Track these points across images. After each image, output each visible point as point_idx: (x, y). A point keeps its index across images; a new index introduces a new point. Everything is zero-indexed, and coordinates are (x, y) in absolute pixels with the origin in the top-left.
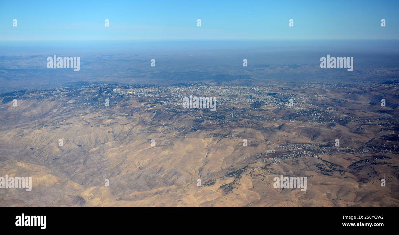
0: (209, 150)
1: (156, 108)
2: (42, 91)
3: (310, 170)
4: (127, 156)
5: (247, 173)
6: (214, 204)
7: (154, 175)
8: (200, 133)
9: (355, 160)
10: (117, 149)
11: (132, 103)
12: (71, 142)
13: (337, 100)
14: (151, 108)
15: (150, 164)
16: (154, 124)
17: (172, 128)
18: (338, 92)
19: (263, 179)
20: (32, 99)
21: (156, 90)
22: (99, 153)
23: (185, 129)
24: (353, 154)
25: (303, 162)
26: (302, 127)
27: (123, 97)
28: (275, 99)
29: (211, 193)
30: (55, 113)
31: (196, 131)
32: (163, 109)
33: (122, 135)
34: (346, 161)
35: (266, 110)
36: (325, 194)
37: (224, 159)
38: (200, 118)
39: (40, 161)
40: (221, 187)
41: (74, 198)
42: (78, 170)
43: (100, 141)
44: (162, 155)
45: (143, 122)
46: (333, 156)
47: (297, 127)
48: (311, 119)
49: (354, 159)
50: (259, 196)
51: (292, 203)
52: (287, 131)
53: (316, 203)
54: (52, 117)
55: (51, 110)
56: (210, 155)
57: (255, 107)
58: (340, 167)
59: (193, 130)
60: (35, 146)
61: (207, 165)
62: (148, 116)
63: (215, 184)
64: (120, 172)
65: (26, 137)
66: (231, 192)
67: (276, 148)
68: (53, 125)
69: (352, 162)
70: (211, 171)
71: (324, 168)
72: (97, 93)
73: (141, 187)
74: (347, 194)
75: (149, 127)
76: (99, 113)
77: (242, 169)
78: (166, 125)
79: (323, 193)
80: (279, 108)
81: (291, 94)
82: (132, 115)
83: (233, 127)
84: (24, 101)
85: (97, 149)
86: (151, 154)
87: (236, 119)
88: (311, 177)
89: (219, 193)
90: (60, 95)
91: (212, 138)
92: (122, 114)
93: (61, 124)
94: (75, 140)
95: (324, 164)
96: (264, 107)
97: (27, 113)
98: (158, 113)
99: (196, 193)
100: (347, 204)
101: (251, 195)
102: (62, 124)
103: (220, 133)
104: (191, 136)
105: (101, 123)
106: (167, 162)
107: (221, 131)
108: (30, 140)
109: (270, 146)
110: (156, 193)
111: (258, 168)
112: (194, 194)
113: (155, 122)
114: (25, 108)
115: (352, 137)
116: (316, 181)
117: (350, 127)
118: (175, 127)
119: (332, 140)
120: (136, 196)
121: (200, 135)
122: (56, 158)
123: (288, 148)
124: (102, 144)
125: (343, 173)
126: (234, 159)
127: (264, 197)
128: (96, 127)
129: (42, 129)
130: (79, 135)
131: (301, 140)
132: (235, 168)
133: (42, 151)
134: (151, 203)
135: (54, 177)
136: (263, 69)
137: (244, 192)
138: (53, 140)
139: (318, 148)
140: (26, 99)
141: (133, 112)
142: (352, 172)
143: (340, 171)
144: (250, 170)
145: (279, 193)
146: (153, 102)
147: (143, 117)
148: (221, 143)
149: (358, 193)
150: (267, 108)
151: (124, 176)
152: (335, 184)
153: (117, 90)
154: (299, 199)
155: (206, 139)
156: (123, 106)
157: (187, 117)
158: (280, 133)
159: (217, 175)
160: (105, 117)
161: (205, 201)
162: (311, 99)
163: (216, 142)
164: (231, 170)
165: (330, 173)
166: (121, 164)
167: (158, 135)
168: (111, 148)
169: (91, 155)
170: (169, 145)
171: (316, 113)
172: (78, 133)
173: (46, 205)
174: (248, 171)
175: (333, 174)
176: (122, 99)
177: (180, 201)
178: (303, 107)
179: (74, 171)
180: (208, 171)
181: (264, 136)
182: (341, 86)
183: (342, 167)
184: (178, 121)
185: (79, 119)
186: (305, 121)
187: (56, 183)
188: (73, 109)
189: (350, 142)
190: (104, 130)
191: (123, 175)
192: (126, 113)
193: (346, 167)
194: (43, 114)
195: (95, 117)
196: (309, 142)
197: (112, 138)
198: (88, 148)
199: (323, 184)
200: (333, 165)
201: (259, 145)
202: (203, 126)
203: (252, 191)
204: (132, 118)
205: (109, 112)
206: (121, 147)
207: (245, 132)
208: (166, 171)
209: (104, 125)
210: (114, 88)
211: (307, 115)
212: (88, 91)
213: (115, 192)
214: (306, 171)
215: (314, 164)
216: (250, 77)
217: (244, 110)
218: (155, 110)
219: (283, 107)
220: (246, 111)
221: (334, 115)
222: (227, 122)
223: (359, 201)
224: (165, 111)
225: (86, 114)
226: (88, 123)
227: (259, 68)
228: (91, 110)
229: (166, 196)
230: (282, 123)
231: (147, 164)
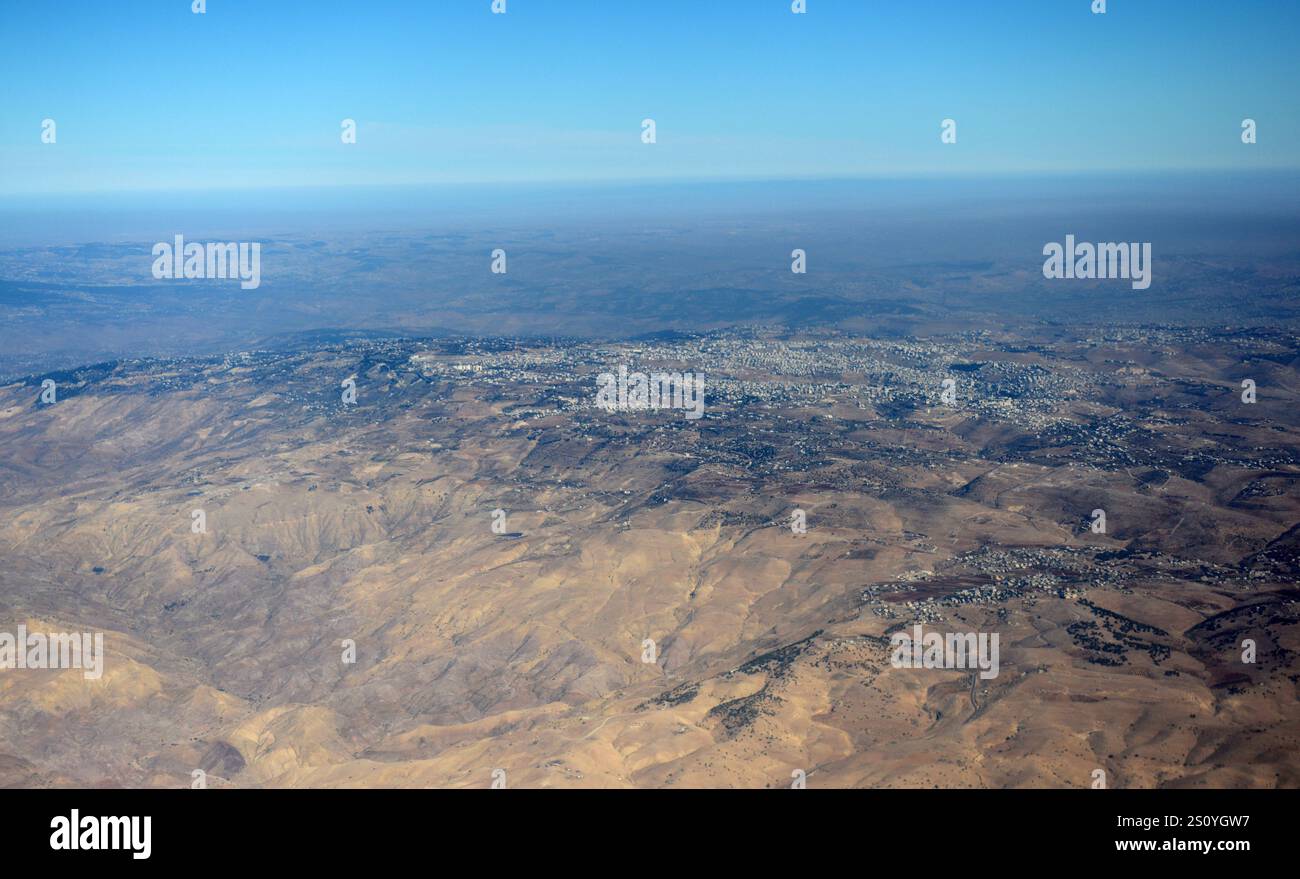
0: (704, 574)
1: (541, 423)
2: (170, 366)
3: (1044, 646)
4: (416, 596)
5: (813, 659)
6: (676, 773)
7: (502, 663)
8: (677, 509)
9: (1214, 607)
10: (388, 568)
11: (461, 405)
12: (233, 544)
13: (1193, 386)
14: (523, 423)
15: (491, 622)
16: (528, 480)
17: (587, 495)
18: (1206, 357)
19: (868, 680)
20: (135, 393)
21: (556, 356)
22: (326, 584)
23: (630, 498)
24: (1209, 583)
25: (1024, 614)
26: (1048, 488)
27: (433, 385)
28: (976, 386)
29: (675, 733)
30: (203, 442)
31: (666, 505)
32: (564, 427)
33: (414, 517)
34: (1182, 610)
35: (929, 427)
36: (1083, 737)
37: (751, 603)
38: (688, 455)
39: (120, 613)
40: (714, 711)
41: (205, 748)
42: (242, 646)
43: (335, 540)
44: (537, 593)
45: (492, 474)
46: (1136, 594)
47: (1027, 488)
48: (1079, 459)
49: (1213, 602)
50: (849, 743)
51: (955, 771)
52: (989, 503)
53: (1046, 769)
54: (190, 457)
55: (190, 432)
56: (707, 590)
57: (894, 414)
58: (1157, 632)
59: (657, 501)
60: (112, 559)
61: (690, 625)
62: (510, 452)
63: (695, 699)
64: (383, 654)
65: (81, 529)
66: (745, 730)
67: (940, 564)
68: (177, 486)
69: (1203, 614)
70: (701, 648)
71: (1097, 636)
72: (351, 369)
73: (445, 708)
74: (1162, 734)
75: (507, 489)
76: (344, 441)
77: (799, 643)
78: (567, 483)
79: (1078, 732)
80: (977, 416)
81: (1033, 367)
82: (454, 448)
83: (794, 490)
84: (106, 400)
85: (322, 569)
86: (499, 588)
87: (812, 460)
88: (1041, 671)
89: (706, 731)
90: (228, 379)
91: (718, 529)
92: (421, 445)
93: (206, 483)
94: (249, 540)
95: (1100, 621)
96: (923, 415)
97: (109, 443)
98: (546, 438)
99: (621, 732)
100: (1160, 775)
101: (819, 740)
102: (211, 483)
103: (748, 512)
104: (643, 522)
105: (345, 478)
106: (550, 615)
107: (751, 505)
108: (96, 537)
109: (918, 558)
110: (494, 729)
111: (854, 638)
112: (615, 737)
113: (532, 472)
114: (106, 423)
115: (1218, 522)
116: (1056, 688)
117: (1220, 486)
118: (600, 488)
119: (1146, 533)
120: (422, 740)
121: (678, 519)
122: (174, 604)
123: (979, 564)
124: (342, 550)
125: (1162, 656)
126: (789, 604)
127: (865, 746)
128: (326, 490)
129: (138, 500)
130: (264, 521)
131: (1032, 535)
132: (782, 639)
133: (131, 580)
134: (460, 770)
135: (152, 671)
136: (968, 278)
137: (796, 728)
138: (171, 539)
139: (1090, 565)
140: (113, 395)
141: (460, 438)
142: (1197, 652)
143: (1154, 649)
144: (827, 646)
145: (922, 729)
146: (533, 402)
147: (493, 454)
148: (748, 548)
149: (1203, 732)
150: (934, 419)
151: (395, 670)
152: (1123, 700)
153: (424, 358)
154: (988, 754)
155: (696, 532)
156: (428, 416)
157: (644, 454)
158: (962, 509)
159: (717, 663)
160: (363, 457)
161: (651, 762)
162: (1103, 384)
163: (731, 543)
164: (769, 644)
165: (1115, 657)
166: (391, 624)
167: (536, 518)
168: (369, 566)
169: (296, 591)
170: (566, 555)
171: (1104, 435)
172: (259, 515)
173: (103, 774)
174: (820, 649)
175: (1124, 659)
176: (429, 392)
177: (556, 762)
178: (1062, 411)
179: (229, 651)
180: (693, 648)
181: (905, 520)
182: (1221, 335)
183: (1163, 633)
184: (611, 470)
185: (270, 464)
186: (1057, 463)
187: (156, 693)
188: (266, 426)
189: (1212, 541)
190: (354, 502)
191: (395, 665)
192: (435, 442)
193: (1177, 634)
194: (164, 444)
195: (326, 457)
196: (1061, 540)
197: (380, 531)
198: (292, 567)
199: (1081, 698)
200: (1131, 628)
201: (880, 554)
202: (689, 487)
203: (827, 723)
204: (455, 459)
205: (378, 438)
206: (404, 561)
207: (835, 505)
208: (543, 648)
209: (354, 482)
210: (413, 352)
211: (1070, 443)
212: (322, 364)
213: (354, 728)
214: (1028, 650)
215: (1064, 625)
216: (913, 306)
217: (851, 425)
218: (535, 429)
219: (988, 415)
220: (856, 429)
221: (1168, 443)
222: (778, 469)
223: (1203, 763)
224: (569, 434)
225: (301, 445)
226: (299, 478)
227: (953, 275)
228: (320, 429)
229: (516, 744)
230: (975, 472)
231: (480, 625)
